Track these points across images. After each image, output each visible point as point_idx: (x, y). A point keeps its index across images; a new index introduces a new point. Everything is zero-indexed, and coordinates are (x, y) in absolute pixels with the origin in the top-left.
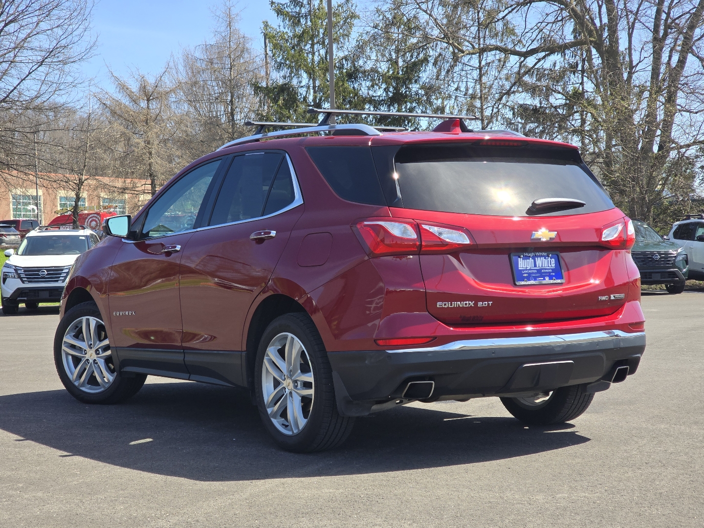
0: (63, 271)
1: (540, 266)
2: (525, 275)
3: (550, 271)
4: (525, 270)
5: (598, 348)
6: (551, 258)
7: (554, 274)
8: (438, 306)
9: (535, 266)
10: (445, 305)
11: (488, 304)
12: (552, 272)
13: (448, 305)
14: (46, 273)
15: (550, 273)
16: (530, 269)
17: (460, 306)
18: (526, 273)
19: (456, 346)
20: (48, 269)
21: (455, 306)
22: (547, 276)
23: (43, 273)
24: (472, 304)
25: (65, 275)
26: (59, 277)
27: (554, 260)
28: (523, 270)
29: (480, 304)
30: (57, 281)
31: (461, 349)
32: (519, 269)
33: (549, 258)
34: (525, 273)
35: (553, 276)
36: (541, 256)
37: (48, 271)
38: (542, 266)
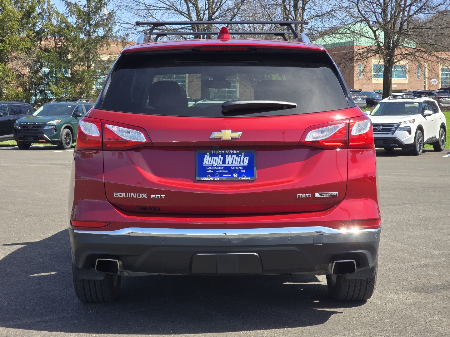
0: (393, 127)
1: (230, 163)
2: (210, 171)
3: (242, 168)
4: (210, 166)
5: (288, 243)
6: (245, 156)
7: (245, 171)
8: (114, 196)
9: (224, 162)
10: (120, 195)
11: (161, 197)
12: (243, 170)
13: (123, 195)
14: (381, 128)
15: (240, 170)
16: (217, 166)
17: (134, 197)
18: (211, 170)
19: (125, 232)
20: (383, 125)
21: (130, 197)
22: (235, 173)
23: (379, 128)
24: (145, 195)
25: (394, 130)
26: (390, 131)
27: (248, 158)
28: (208, 167)
29: (153, 196)
30: (389, 134)
31: (129, 235)
32: (204, 165)
33: (243, 156)
34: (209, 170)
35: (243, 173)
36: (232, 154)
37: (382, 126)
38: (232, 164)
